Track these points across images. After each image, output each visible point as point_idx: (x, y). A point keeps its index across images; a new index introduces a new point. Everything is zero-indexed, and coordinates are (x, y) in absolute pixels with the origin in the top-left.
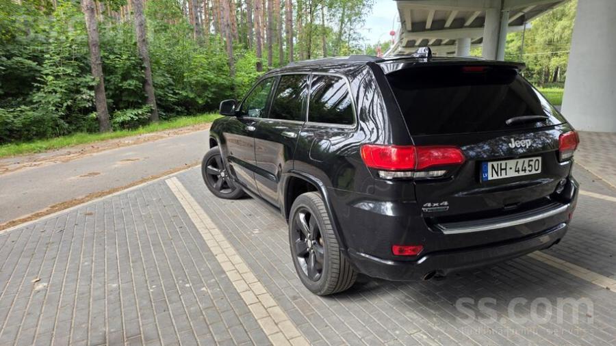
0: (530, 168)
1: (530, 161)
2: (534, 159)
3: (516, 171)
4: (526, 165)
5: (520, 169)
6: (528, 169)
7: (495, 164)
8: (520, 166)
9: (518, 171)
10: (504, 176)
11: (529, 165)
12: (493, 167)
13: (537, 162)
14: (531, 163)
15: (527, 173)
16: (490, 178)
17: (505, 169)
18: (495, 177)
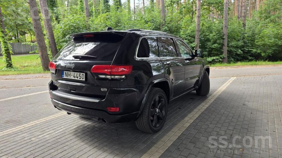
0: (80, 77)
1: (79, 74)
2: (82, 74)
3: (74, 77)
4: (78, 75)
5: (76, 76)
6: (79, 77)
7: (66, 72)
8: (75, 75)
9: (75, 77)
10: (69, 78)
11: (79, 76)
12: (66, 73)
13: (83, 75)
14: (80, 75)
15: (79, 79)
16: (64, 77)
17: (70, 75)
18: (66, 77)
